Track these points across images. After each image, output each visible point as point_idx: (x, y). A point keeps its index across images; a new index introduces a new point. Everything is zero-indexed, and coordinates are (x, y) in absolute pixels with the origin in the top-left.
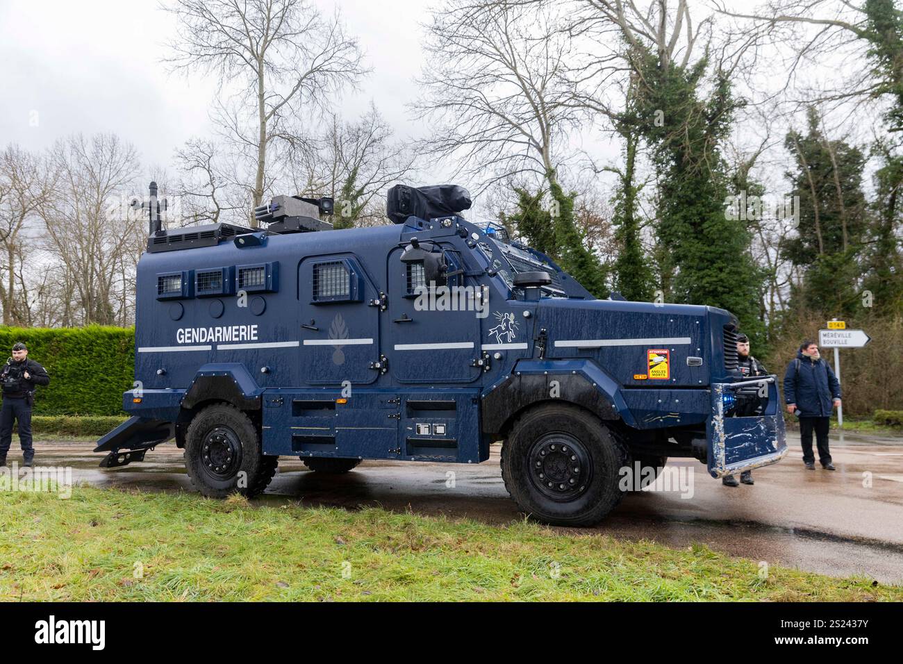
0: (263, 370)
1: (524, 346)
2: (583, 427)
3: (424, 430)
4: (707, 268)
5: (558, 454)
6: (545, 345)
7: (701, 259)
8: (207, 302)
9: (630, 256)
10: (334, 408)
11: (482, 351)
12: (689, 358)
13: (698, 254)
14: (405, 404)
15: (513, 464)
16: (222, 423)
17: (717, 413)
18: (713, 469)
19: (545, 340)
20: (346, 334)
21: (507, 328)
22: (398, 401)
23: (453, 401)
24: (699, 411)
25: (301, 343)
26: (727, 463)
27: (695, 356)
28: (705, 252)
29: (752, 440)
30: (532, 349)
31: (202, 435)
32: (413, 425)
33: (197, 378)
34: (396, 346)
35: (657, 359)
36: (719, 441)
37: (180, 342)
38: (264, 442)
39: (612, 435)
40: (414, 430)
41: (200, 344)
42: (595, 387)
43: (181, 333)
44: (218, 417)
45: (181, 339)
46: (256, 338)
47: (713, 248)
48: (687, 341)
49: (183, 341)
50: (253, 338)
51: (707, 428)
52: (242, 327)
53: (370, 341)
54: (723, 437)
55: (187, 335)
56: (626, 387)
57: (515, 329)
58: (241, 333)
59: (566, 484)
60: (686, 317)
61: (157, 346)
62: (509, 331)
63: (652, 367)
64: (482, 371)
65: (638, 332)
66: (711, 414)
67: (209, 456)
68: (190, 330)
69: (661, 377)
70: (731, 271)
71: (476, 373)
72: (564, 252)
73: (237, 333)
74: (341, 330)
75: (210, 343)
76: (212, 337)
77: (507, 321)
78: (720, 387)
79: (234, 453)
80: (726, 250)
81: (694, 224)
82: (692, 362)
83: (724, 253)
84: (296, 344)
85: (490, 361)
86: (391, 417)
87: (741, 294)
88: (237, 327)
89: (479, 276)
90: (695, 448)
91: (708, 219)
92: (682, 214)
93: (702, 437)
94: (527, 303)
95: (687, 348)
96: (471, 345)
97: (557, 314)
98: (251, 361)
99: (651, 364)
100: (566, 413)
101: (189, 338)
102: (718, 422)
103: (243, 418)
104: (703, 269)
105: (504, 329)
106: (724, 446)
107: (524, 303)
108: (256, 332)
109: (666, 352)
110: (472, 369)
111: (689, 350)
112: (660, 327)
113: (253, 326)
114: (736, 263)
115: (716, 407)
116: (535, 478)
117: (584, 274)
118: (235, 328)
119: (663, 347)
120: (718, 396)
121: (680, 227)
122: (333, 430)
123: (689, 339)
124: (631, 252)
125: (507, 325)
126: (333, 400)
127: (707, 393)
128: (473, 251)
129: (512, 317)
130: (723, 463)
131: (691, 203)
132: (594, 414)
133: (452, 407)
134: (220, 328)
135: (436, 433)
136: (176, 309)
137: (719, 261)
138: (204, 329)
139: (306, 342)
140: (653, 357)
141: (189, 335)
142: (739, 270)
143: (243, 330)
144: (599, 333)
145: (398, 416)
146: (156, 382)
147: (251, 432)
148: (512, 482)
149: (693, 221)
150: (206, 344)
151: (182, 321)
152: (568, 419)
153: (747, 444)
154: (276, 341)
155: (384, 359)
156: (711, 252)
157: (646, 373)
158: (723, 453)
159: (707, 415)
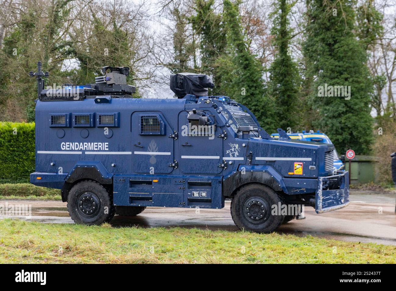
0: (113, 165)
1: (242, 159)
2: (266, 193)
3: (196, 194)
4: (337, 77)
5: (256, 205)
6: (251, 159)
7: (333, 71)
8: (79, 130)
9: (283, 60)
10: (151, 184)
11: (223, 160)
12: (310, 166)
13: (330, 67)
14: (187, 183)
15: (236, 209)
16: (90, 190)
17: (320, 189)
18: (317, 210)
19: (251, 156)
20: (156, 150)
21: (235, 151)
22: (184, 182)
23: (210, 182)
24: (313, 188)
25: (133, 153)
26: (322, 208)
27: (312, 165)
28: (336, 66)
29: (333, 199)
30: (246, 160)
31: (78, 196)
32: (191, 192)
33: (76, 168)
34: (182, 156)
35: (298, 166)
36: (320, 200)
37: (63, 149)
38: (114, 199)
39: (278, 197)
40: (191, 194)
41: (75, 151)
42: (272, 178)
43: (63, 145)
44: (88, 187)
45: (63, 148)
46: (107, 149)
47: (341, 63)
48: (310, 159)
49: (65, 149)
50: (106, 149)
51: (316, 194)
52: (99, 143)
53: (169, 154)
54: (321, 198)
55: (67, 146)
56: (285, 177)
57: (238, 151)
58: (99, 146)
59: (259, 217)
60: (310, 149)
61: (49, 150)
62: (236, 152)
63: (296, 169)
64: (223, 169)
65: (291, 155)
66: (317, 189)
67: (83, 206)
68: (69, 143)
69: (299, 174)
70: (353, 81)
71: (220, 170)
72: (231, 50)
73: (97, 146)
74: (154, 148)
75: (81, 150)
76: (82, 148)
77: (235, 147)
78: (321, 179)
79: (96, 205)
80: (350, 65)
81: (329, 45)
82: (312, 168)
83: (350, 67)
84: (130, 153)
85: (226, 165)
86: (180, 188)
87: (359, 97)
88: (97, 143)
89: (222, 127)
90: (311, 202)
91: (338, 42)
92: (321, 37)
93: (314, 198)
94: (244, 140)
95: (310, 162)
96: (218, 157)
97: (257, 146)
98: (105, 160)
99: (295, 168)
100: (260, 188)
101: (68, 147)
102: (320, 192)
103: (101, 188)
104: (334, 78)
105: (233, 151)
106: (322, 201)
107: (242, 140)
108: (107, 146)
109: (301, 163)
110: (219, 168)
111: (311, 163)
112: (300, 153)
113: (106, 143)
114: (357, 75)
115: (319, 186)
116: (246, 215)
117: (248, 74)
118: (95, 143)
119: (300, 161)
120: (320, 182)
121: (320, 46)
122: (151, 194)
123: (311, 158)
124: (284, 57)
125: (235, 149)
126: (151, 180)
127: (316, 181)
128: (220, 115)
129: (237, 146)
130: (321, 208)
131: (328, 29)
132: (271, 188)
133: (210, 184)
134: (87, 143)
135: (201, 196)
136: (61, 132)
137: (345, 73)
138: (77, 143)
139: (136, 153)
140: (296, 165)
141: (69, 146)
142: (359, 80)
143: (100, 145)
144: (275, 155)
145: (184, 188)
146: (49, 169)
147: (106, 194)
148: (235, 217)
149: (329, 42)
150: (78, 150)
151: (64, 138)
152: (260, 190)
153: (331, 201)
154: (119, 151)
155: (176, 162)
156: (340, 67)
157: (293, 172)
158: (321, 204)
159: (316, 189)
